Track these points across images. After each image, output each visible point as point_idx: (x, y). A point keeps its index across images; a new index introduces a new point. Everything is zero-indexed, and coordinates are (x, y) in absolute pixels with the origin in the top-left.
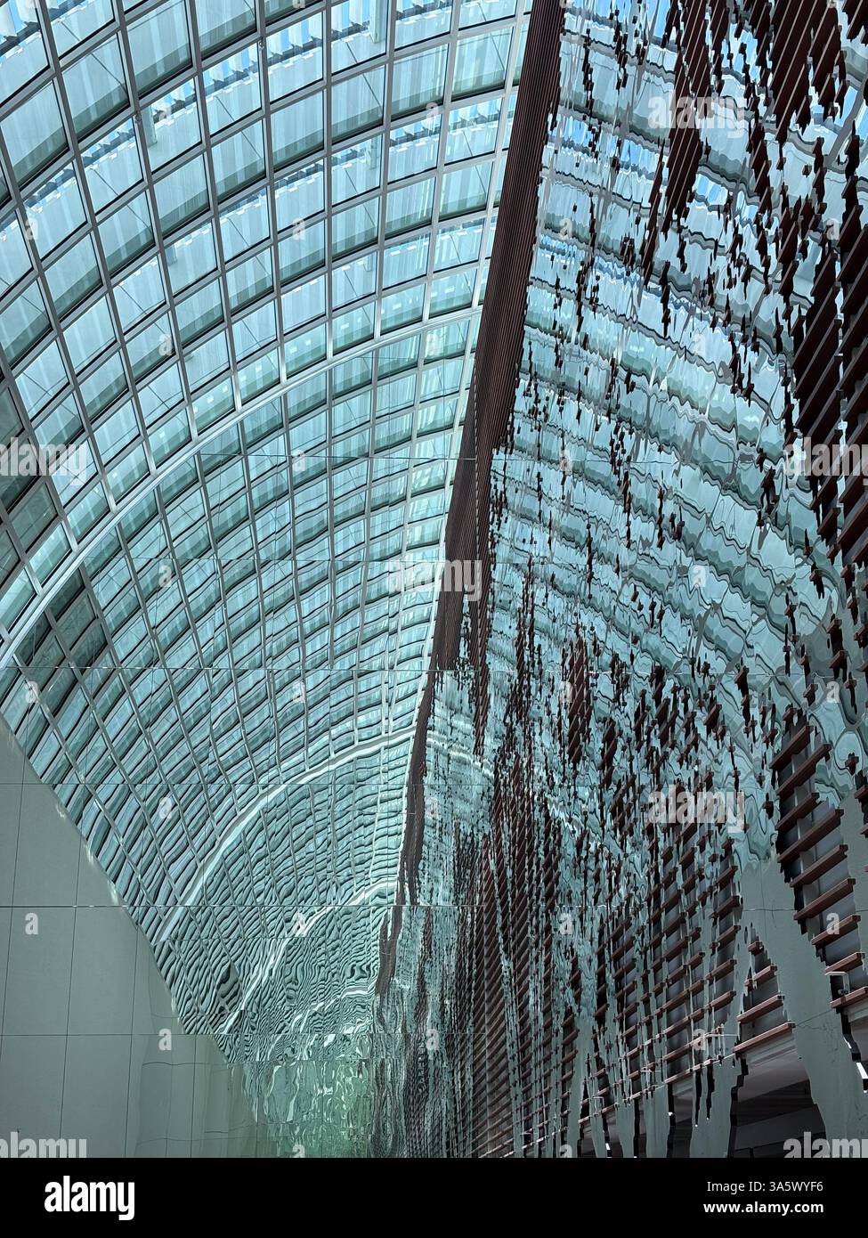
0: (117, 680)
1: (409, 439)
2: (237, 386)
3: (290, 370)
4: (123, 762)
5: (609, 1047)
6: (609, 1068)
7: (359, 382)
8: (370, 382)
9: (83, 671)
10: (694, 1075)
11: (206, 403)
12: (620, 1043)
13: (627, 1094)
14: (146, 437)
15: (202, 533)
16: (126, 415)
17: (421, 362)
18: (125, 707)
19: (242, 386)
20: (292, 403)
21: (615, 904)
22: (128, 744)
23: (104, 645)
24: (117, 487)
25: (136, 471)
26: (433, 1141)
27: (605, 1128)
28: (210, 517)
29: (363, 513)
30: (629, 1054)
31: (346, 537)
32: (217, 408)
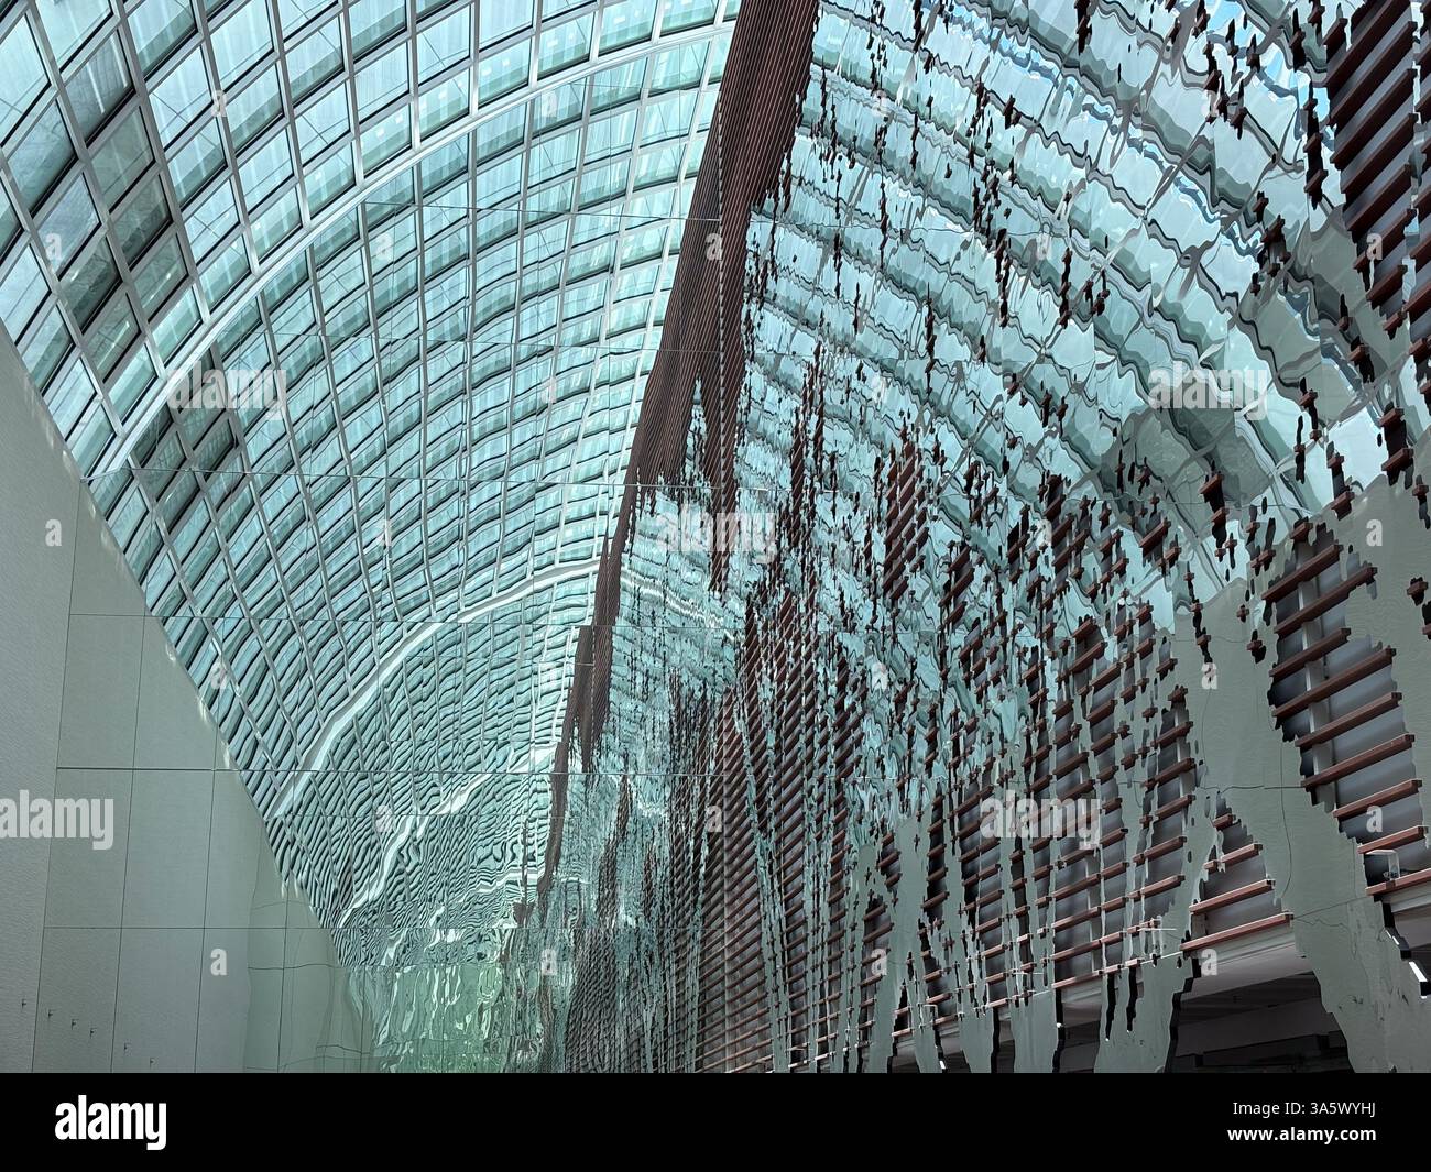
0: (246, 490)
1: (623, 193)
2: (417, 115)
3: (483, 97)
4: (245, 594)
5: (949, 945)
6: (948, 970)
7: (566, 117)
8: (579, 118)
9: (207, 476)
10: (1106, 978)
11: (376, 136)
12: (969, 940)
13: (980, 1001)
14: (302, 177)
15: (360, 304)
16: (278, 147)
17: (645, 93)
18: (253, 525)
19: (423, 115)
20: (482, 140)
21: (964, 772)
22: (252, 572)
23: (233, 444)
24: (261, 241)
25: (285, 223)
26: (629, 1057)
27: (938, 1042)
28: (372, 286)
29: (557, 287)
30: (984, 953)
31: (536, 317)
32: (389, 142)
